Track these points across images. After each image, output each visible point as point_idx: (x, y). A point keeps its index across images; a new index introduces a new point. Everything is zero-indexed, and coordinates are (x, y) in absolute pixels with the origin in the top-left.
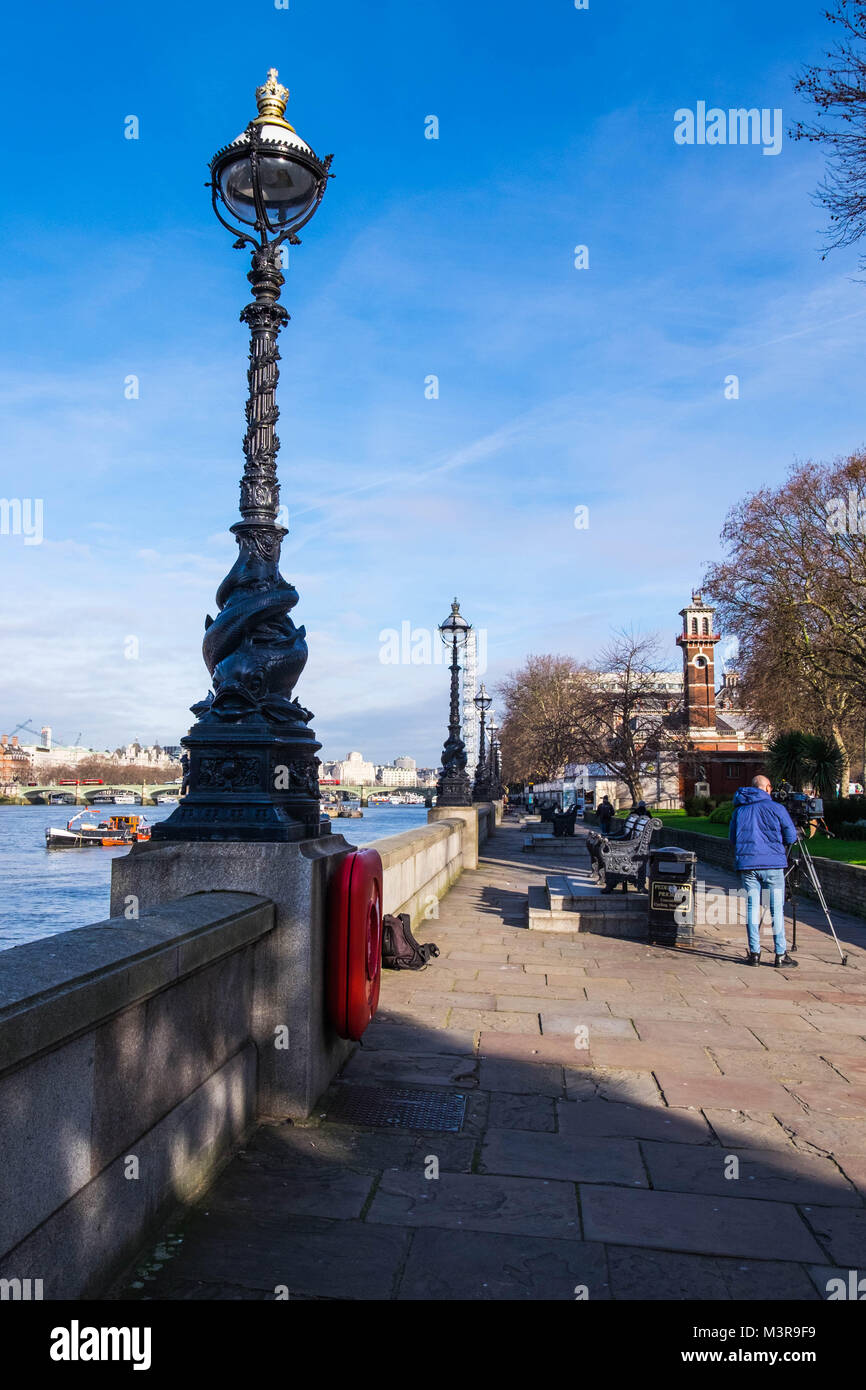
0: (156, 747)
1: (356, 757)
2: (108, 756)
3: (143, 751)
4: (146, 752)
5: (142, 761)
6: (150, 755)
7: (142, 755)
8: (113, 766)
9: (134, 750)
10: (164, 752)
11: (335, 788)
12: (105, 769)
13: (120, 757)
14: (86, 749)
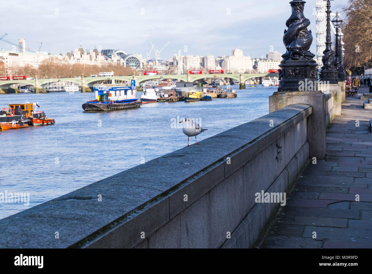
0: (95, 51)
1: (239, 52)
2: (61, 58)
3: (85, 53)
4: (87, 54)
5: (85, 61)
6: (91, 57)
7: (85, 56)
8: (65, 65)
9: (79, 53)
10: (100, 54)
11: (223, 76)
12: (57, 67)
13: (70, 59)
14: (46, 53)
